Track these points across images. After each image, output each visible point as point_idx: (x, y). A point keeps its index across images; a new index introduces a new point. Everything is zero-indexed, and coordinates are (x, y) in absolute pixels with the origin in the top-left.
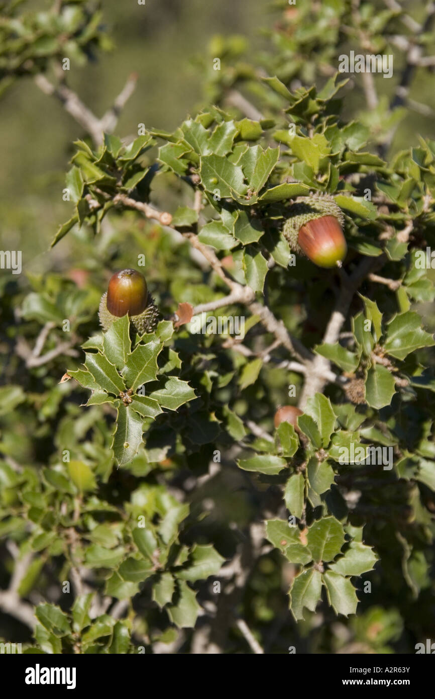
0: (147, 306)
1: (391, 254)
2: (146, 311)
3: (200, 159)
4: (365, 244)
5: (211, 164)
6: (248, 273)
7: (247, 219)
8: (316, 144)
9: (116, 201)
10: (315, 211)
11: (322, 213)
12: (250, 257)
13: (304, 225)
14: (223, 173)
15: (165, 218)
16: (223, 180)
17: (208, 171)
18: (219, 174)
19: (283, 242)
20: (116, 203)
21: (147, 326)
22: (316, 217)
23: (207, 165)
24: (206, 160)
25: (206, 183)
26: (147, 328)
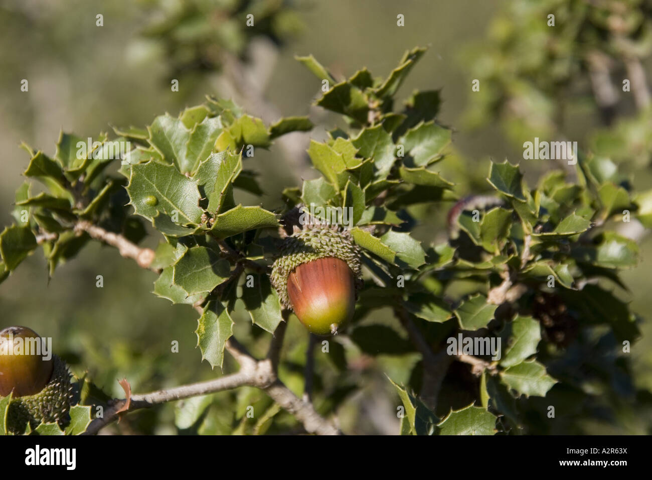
0: (48, 383)
1: (462, 320)
2: (45, 390)
3: (131, 168)
4: (432, 305)
5: (149, 177)
6: (205, 338)
7: (207, 258)
8: (340, 153)
9: (78, 231)
10: (309, 250)
11: (317, 253)
12: (214, 315)
13: (294, 270)
14: (168, 190)
15: (146, 258)
16: (167, 200)
17: (144, 186)
18: (162, 190)
19: (274, 295)
20: (78, 234)
21: (49, 412)
22: (311, 258)
23: (141, 177)
24: (141, 170)
25: (138, 204)
26: (51, 415)
